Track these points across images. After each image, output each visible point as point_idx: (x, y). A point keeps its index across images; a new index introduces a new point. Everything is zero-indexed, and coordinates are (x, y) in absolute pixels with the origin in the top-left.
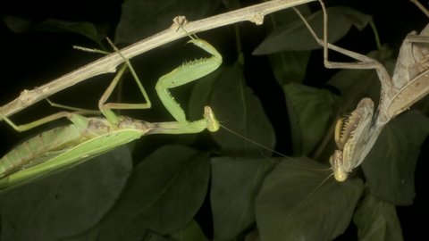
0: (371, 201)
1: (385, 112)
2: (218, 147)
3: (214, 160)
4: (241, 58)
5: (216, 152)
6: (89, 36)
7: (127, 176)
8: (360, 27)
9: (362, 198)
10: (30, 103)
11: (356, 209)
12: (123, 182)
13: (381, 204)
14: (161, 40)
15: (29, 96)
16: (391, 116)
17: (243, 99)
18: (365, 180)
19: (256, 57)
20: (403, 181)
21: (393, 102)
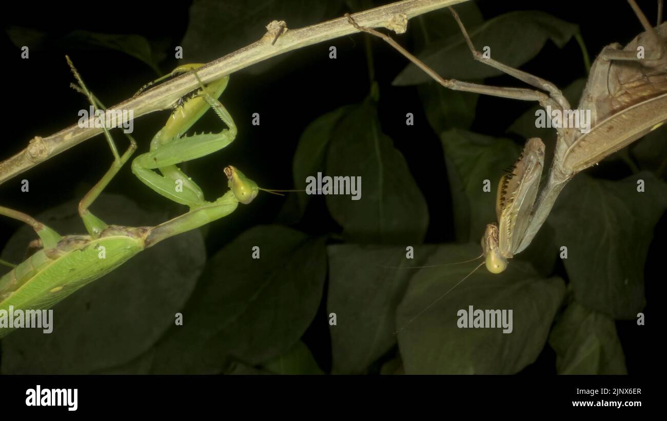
0: (576, 313)
1: (561, 166)
2: (339, 229)
3: (333, 249)
4: (375, 90)
5: (335, 236)
6: (138, 56)
7: (198, 273)
8: (559, 43)
9: (563, 309)
10: (44, 157)
11: (554, 324)
12: (191, 283)
13: (592, 317)
14: (248, 58)
15: (42, 146)
16: (570, 172)
17: (378, 152)
18: (567, 280)
19: (400, 88)
20: (626, 282)
21: (572, 151)
